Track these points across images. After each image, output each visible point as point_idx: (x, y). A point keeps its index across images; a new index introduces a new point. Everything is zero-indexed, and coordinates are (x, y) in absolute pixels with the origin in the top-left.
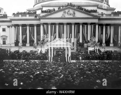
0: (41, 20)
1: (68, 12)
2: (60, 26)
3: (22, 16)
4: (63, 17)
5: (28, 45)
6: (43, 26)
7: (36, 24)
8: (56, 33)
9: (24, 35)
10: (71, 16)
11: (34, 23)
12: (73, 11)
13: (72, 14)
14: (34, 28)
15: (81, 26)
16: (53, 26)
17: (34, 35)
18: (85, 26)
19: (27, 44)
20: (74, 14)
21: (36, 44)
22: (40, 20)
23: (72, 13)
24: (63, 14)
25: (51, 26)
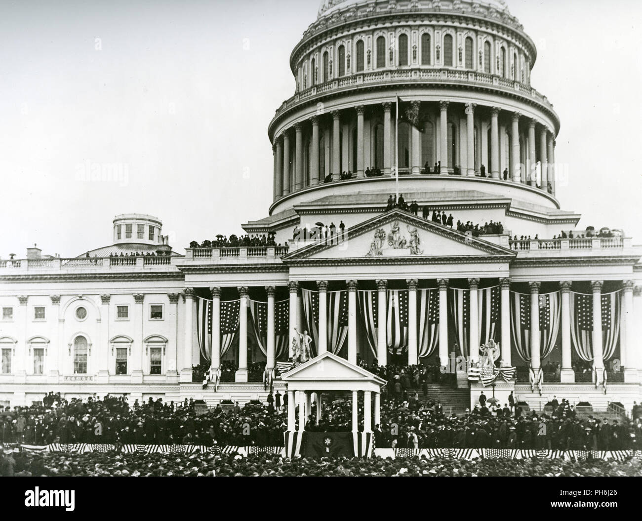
0: (292, 270)
1: (394, 232)
2: (361, 293)
3: (223, 253)
4: (374, 256)
5: (241, 375)
6: (300, 294)
7: (274, 284)
8: (346, 323)
9: (227, 333)
10: (405, 253)
11: (266, 284)
12: (412, 228)
13: (408, 244)
14: (266, 305)
15: (443, 295)
16: (338, 294)
17: (264, 335)
18: (461, 291)
19: (237, 373)
20: (414, 245)
21: (272, 374)
22: (288, 268)
23: (408, 238)
24: (374, 245)
25: (328, 295)
